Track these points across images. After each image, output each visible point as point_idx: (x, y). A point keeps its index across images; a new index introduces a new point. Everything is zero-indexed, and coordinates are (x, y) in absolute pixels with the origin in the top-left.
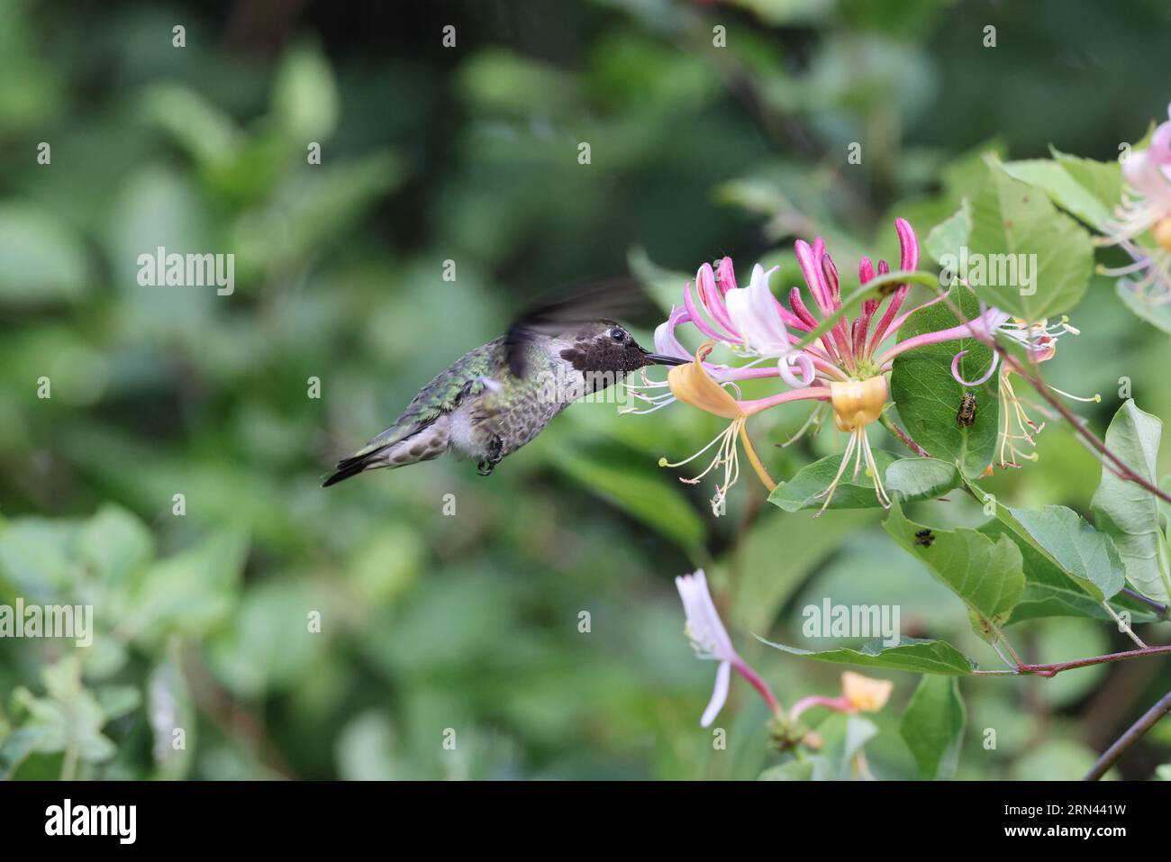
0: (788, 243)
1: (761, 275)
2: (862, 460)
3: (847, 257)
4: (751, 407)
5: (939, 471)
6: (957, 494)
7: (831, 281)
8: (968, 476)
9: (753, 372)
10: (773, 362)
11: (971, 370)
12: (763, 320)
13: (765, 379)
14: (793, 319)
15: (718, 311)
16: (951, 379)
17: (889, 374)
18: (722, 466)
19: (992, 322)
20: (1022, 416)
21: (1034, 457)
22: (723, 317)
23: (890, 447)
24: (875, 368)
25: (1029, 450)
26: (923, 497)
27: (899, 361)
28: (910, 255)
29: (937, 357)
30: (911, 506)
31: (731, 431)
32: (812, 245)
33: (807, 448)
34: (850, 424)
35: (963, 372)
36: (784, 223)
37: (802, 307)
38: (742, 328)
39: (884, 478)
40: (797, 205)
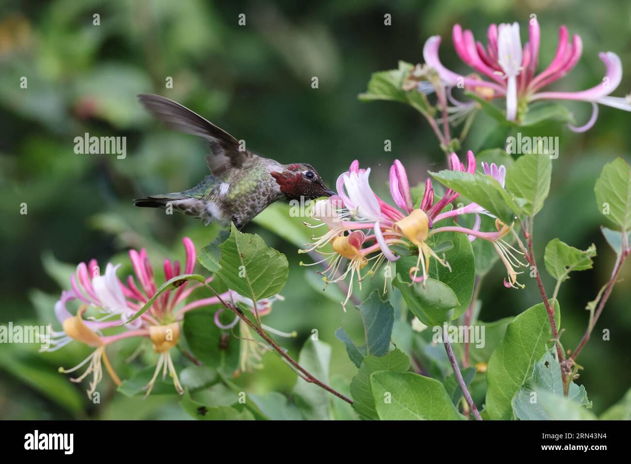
0: (127, 249)
1: (111, 269)
2: (168, 369)
3: (158, 258)
4: (107, 340)
5: (209, 374)
6: (219, 387)
7: (149, 272)
8: (226, 377)
9: (107, 325)
10: (118, 317)
11: (226, 320)
12: (113, 293)
13: (114, 325)
14: (129, 293)
15: (88, 288)
16: (215, 325)
17: (182, 323)
18: (92, 373)
19: (233, 297)
20: (253, 345)
21: (260, 366)
22: (91, 292)
23: (180, 365)
24: (173, 318)
25: (257, 362)
26: (200, 389)
27: (187, 316)
28: (191, 257)
29: (207, 313)
30: (193, 392)
31: (97, 355)
32: (139, 252)
33: (139, 360)
34: (160, 348)
36: (126, 238)
37: (134, 286)
38: (101, 297)
39: (179, 378)
40: (134, 228)
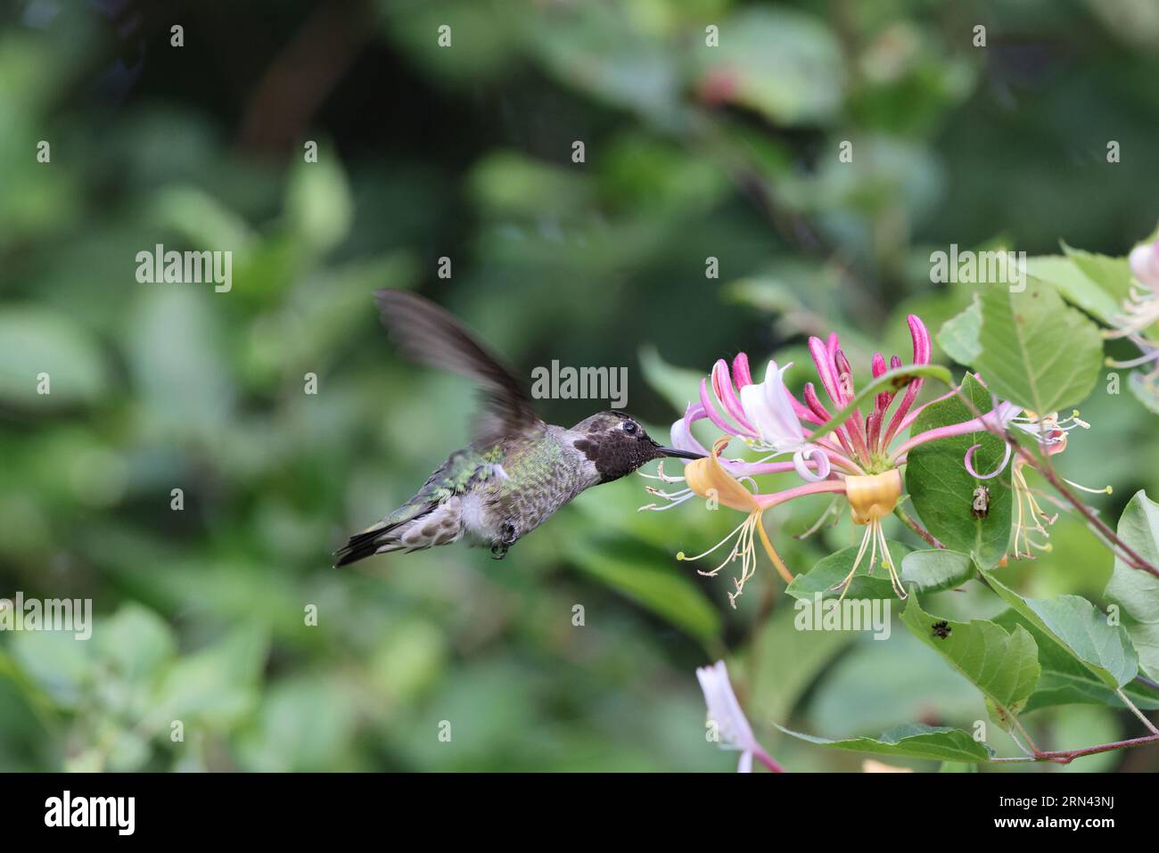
0: (800, 341)
1: (775, 371)
2: (878, 551)
3: (860, 354)
4: (767, 501)
5: (954, 562)
6: (970, 585)
8: (983, 567)
9: (768, 467)
10: (789, 456)
11: (984, 463)
12: (778, 415)
13: (779, 473)
14: (807, 414)
15: (733, 406)
16: (965, 472)
17: (904, 468)
18: (739, 559)
19: (1005, 415)
20: (1034, 508)
21: (1048, 547)
22: (738, 412)
23: (903, 539)
24: (890, 461)
25: (1042, 540)
26: (939, 588)
27: (913, 455)
28: (923, 351)
29: (951, 450)
30: (926, 597)
31: (749, 525)
32: (826, 344)
33: (820, 542)
34: (865, 516)
35: (976, 465)
36: (794, 321)
37: (817, 402)
38: (757, 423)
39: (899, 570)
40: (807, 304)
